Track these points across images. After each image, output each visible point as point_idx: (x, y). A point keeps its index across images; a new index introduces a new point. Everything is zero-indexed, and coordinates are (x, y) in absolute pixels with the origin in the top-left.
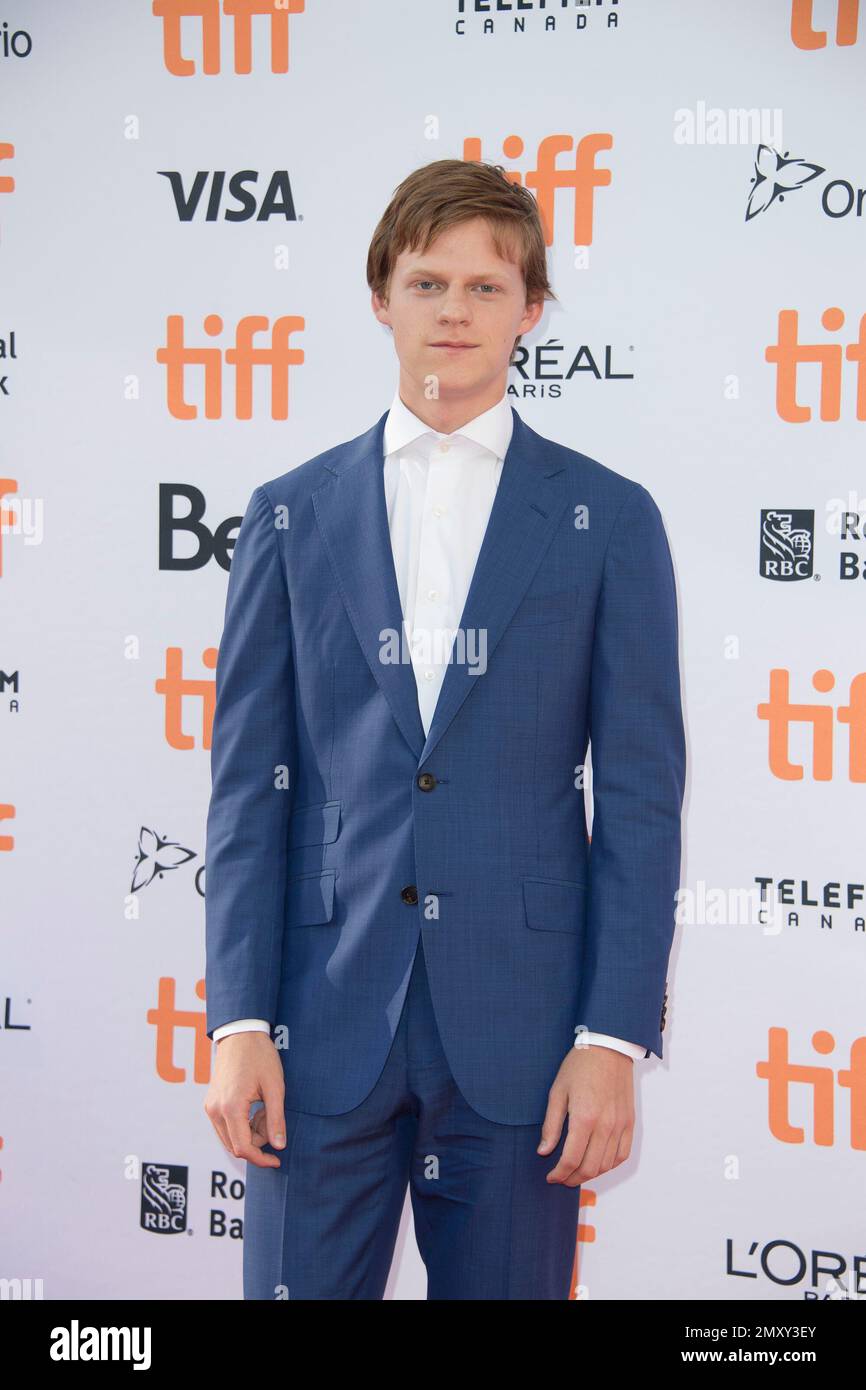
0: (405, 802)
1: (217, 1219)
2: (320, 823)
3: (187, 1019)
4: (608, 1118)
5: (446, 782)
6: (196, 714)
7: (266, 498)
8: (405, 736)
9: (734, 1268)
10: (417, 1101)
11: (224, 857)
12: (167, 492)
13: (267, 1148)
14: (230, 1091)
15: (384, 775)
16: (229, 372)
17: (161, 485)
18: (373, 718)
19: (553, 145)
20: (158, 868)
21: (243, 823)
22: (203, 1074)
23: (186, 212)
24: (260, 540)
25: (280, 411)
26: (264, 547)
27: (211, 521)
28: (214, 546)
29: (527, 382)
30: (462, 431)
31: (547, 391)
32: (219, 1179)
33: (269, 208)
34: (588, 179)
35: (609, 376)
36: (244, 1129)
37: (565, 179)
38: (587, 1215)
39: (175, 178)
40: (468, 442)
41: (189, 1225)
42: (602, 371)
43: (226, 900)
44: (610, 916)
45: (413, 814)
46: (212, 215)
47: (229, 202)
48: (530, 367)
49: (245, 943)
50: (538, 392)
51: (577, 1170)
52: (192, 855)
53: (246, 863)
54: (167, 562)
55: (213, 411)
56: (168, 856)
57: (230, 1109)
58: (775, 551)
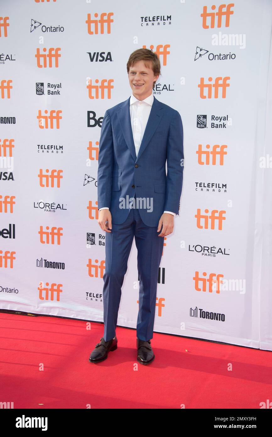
0: (132, 170)
1: (100, 242)
2: (118, 173)
3: (94, 208)
4: (170, 225)
5: (140, 166)
6: (94, 154)
7: (108, 112)
8: (133, 157)
9: (190, 250)
10: (135, 221)
11: (101, 178)
12: (89, 113)
13: (109, 229)
14: (102, 219)
15: (129, 164)
16: (100, 90)
17: (88, 111)
18: (127, 154)
19: (159, 47)
20: (88, 181)
21: (104, 173)
22: (97, 218)
23: (92, 60)
24: (107, 120)
25: (109, 97)
26: (108, 121)
27: (97, 118)
28: (97, 123)
29: (154, 91)
30: (143, 101)
31: (158, 93)
32: (100, 236)
33: (107, 59)
34: (166, 53)
35: (169, 90)
36: (105, 226)
37: (161, 53)
38: (165, 242)
39: (90, 54)
40: (144, 103)
41: (95, 243)
42: (168, 89)
43: (101, 186)
44: (170, 190)
45: (134, 172)
46: (97, 61)
47: (100, 58)
48: (155, 88)
49: (104, 194)
50: (156, 93)
51: (164, 234)
52: (94, 179)
53: (105, 179)
54: (89, 125)
55: (97, 97)
56: (90, 179)
57: (102, 222)
58: (200, 123)
